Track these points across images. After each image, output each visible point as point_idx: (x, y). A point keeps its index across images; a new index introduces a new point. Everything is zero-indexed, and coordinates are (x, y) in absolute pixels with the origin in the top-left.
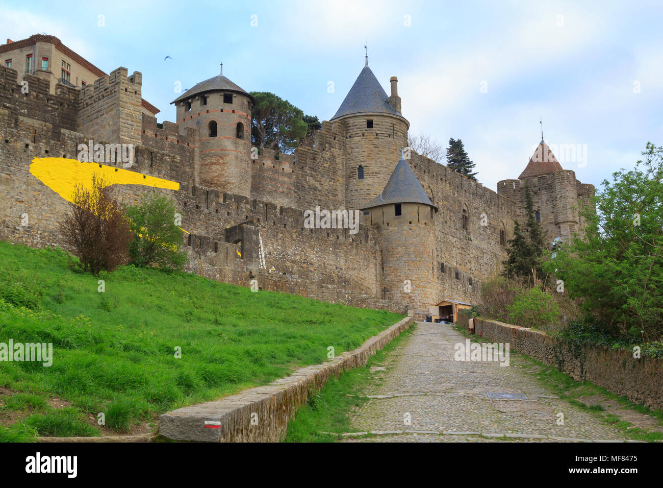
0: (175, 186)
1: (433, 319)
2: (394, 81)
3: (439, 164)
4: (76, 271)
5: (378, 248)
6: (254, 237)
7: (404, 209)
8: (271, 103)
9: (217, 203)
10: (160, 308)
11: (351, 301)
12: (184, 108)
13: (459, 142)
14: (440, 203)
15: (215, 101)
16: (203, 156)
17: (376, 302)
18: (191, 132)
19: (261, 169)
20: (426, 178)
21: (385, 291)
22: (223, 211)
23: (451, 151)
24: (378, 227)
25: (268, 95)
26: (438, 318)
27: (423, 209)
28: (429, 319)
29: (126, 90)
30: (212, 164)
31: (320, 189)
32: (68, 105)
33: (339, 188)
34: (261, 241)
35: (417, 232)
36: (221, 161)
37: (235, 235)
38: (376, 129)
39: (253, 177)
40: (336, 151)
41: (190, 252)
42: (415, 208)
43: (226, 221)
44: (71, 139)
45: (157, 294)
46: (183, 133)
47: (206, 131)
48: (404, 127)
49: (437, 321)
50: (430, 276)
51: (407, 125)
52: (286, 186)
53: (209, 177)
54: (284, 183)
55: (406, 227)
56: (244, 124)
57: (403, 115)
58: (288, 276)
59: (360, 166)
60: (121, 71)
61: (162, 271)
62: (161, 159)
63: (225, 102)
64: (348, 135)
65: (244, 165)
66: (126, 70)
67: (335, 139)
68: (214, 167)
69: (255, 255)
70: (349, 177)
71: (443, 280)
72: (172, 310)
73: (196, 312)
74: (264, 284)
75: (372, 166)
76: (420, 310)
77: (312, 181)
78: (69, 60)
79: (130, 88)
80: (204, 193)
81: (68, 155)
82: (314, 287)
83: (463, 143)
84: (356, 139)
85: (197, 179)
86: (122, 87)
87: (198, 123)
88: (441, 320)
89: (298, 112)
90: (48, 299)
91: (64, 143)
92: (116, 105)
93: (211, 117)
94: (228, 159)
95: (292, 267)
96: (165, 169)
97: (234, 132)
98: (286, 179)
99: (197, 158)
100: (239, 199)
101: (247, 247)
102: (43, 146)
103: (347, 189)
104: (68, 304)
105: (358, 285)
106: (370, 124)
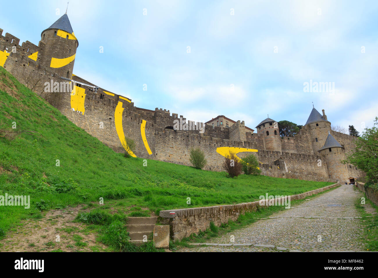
0: (257, 151)
1: (348, 183)
2: (323, 111)
3: (344, 134)
4: (228, 177)
5: (325, 162)
6: (283, 163)
7: (332, 149)
8: (286, 123)
9: (271, 154)
10: (250, 186)
11: (317, 180)
12: (259, 129)
13: (352, 126)
14: (347, 146)
15: (267, 125)
16: (266, 141)
17: (326, 179)
18: (261, 135)
19: (284, 143)
20: (340, 139)
21: (330, 176)
22: (273, 156)
23: (350, 129)
24: (324, 156)
25: (285, 121)
26: (350, 183)
27: (338, 149)
28: (346, 184)
29: (240, 126)
30: (269, 143)
31: (304, 146)
32: (226, 133)
33: (310, 145)
34: (285, 164)
35: (338, 156)
36: (271, 142)
37: (277, 163)
38: (319, 126)
39: (282, 145)
40: (307, 134)
41: (264, 169)
42: (336, 149)
43: (274, 159)
44: (226, 141)
45: (250, 182)
46: (259, 135)
47: (266, 134)
48: (329, 124)
49: (349, 184)
50: (345, 170)
51: (330, 123)
52: (292, 147)
53: (268, 147)
54: (292, 146)
55: (334, 155)
56: (277, 130)
57: (328, 121)
58: (295, 173)
59: (316, 138)
60: (239, 121)
61: (254, 175)
62: (252, 144)
63: (270, 125)
64: (311, 129)
65: (278, 142)
66: (240, 121)
67: (306, 131)
68: (269, 144)
69: (284, 168)
70: (313, 142)
71: (351, 170)
72: (254, 186)
73: (261, 186)
74: (288, 177)
75: (320, 137)
76: (343, 181)
77: (301, 144)
78: (227, 121)
79: (241, 126)
80: (266, 152)
81: (226, 146)
82: (304, 176)
83: (354, 126)
84: (313, 130)
85: (265, 148)
86: (239, 125)
87: (263, 132)
88: (351, 184)
89: (295, 125)
90: (217, 185)
91: (224, 143)
92: (238, 131)
93: (267, 130)
94: (273, 141)
95: (297, 171)
96: (253, 146)
97: (274, 133)
98: (292, 145)
99: (264, 142)
100: (277, 152)
101: (281, 166)
102: (219, 144)
103: (313, 145)
104: (222, 186)
105: (320, 175)
106: (317, 125)
